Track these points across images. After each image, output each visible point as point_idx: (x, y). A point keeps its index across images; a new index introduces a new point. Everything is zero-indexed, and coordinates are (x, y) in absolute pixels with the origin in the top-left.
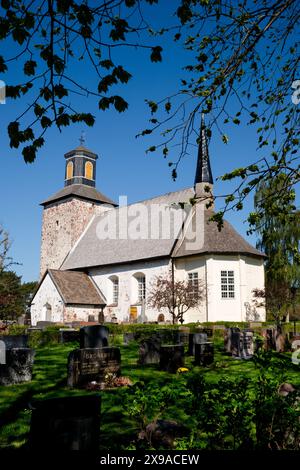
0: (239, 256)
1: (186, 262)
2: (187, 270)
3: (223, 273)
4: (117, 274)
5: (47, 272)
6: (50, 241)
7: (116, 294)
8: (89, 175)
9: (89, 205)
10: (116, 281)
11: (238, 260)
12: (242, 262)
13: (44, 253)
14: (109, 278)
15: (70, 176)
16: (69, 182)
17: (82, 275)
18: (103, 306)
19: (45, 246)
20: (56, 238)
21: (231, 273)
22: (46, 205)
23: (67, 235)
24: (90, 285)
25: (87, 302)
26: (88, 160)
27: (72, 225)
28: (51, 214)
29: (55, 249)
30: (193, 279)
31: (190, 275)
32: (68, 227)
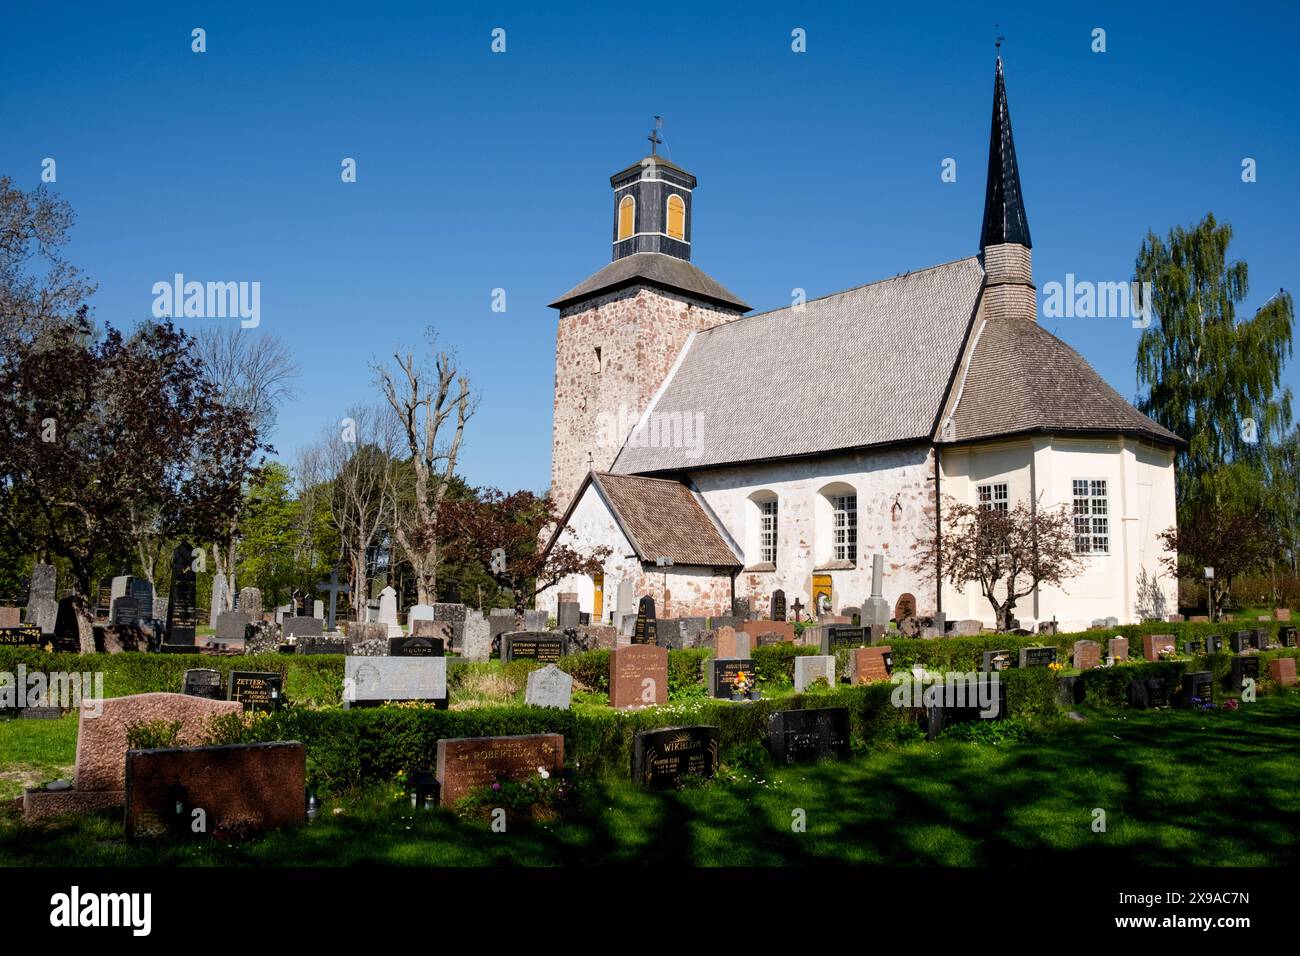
0: (1122, 441)
1: (971, 455)
2: (975, 476)
3: (1079, 487)
4: (774, 487)
5: (589, 480)
6: (580, 400)
7: (772, 539)
8: (675, 229)
9: (679, 306)
10: (770, 506)
11: (1118, 450)
12: (1128, 456)
13: (562, 432)
14: (752, 497)
15: (626, 232)
16: (626, 248)
17: (674, 488)
18: (734, 570)
19: (564, 412)
20: (595, 393)
21: (1100, 486)
22: (565, 307)
23: (625, 384)
24: (699, 515)
25: (695, 559)
26: (672, 190)
27: (639, 357)
28: (579, 329)
29: (593, 420)
30: (993, 501)
31: (984, 491)
32: (629, 365)
